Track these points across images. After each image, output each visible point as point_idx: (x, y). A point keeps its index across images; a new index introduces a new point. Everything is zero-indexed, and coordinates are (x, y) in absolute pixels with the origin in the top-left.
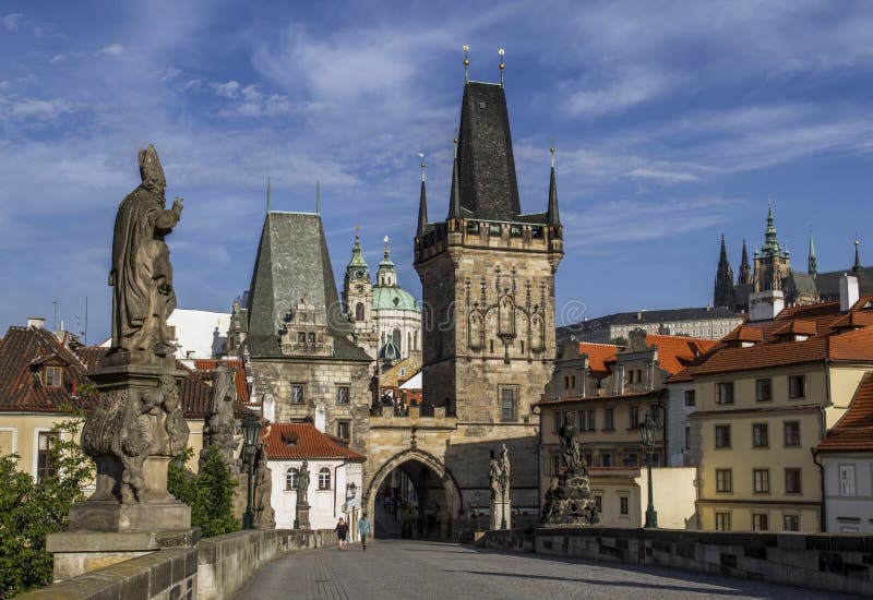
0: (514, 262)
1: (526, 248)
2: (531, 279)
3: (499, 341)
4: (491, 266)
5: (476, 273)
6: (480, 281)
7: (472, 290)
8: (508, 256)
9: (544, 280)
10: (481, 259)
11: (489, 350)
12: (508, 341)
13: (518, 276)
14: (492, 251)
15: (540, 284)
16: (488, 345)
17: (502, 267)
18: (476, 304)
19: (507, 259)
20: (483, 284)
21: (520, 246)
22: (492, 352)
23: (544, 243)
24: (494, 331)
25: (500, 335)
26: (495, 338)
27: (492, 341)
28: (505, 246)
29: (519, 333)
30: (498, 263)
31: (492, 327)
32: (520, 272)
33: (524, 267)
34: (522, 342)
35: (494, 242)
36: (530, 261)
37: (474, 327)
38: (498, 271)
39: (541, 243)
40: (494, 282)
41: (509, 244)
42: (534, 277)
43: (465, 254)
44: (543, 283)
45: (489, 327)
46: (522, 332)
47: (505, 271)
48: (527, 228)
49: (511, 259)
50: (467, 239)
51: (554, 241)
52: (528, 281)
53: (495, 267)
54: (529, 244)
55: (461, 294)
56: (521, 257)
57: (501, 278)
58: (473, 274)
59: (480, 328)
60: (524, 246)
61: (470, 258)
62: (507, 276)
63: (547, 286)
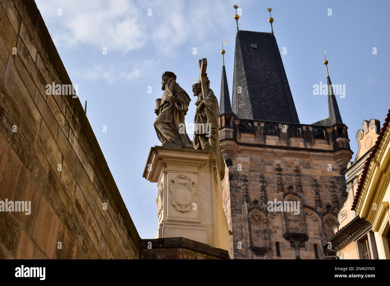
0: (297, 161)
1: (309, 147)
2: (318, 178)
3: (287, 244)
4: (271, 165)
5: (254, 171)
6: (258, 179)
7: (250, 188)
8: (288, 155)
9: (335, 180)
10: (258, 157)
11: (275, 253)
12: (297, 244)
13: (304, 175)
14: (270, 150)
15: (328, 184)
16: (274, 248)
17: (283, 166)
18: (256, 202)
19: (287, 159)
20: (262, 182)
21: (302, 145)
22: (278, 254)
23: (329, 144)
24: (280, 232)
25: (288, 236)
26: (282, 240)
27: (277, 244)
28: (284, 145)
29: (311, 234)
30: (277, 161)
31: (278, 228)
32: (304, 171)
33: (308, 166)
34: (315, 246)
35: (271, 141)
36: (315, 162)
37: (255, 227)
38: (279, 169)
39: (324, 143)
40: (275, 180)
41: (289, 143)
42: (321, 177)
43: (239, 152)
44: (332, 182)
45: (273, 227)
46: (315, 234)
47: (287, 170)
48: (308, 129)
49: (293, 159)
50: (240, 137)
51: (338, 140)
52: (316, 181)
53: (275, 166)
54: (312, 144)
55: (237, 192)
56: (303, 156)
57: (284, 178)
58: (250, 172)
59: (262, 229)
60: (305, 145)
61: (246, 156)
62: (289, 175)
63: (339, 186)
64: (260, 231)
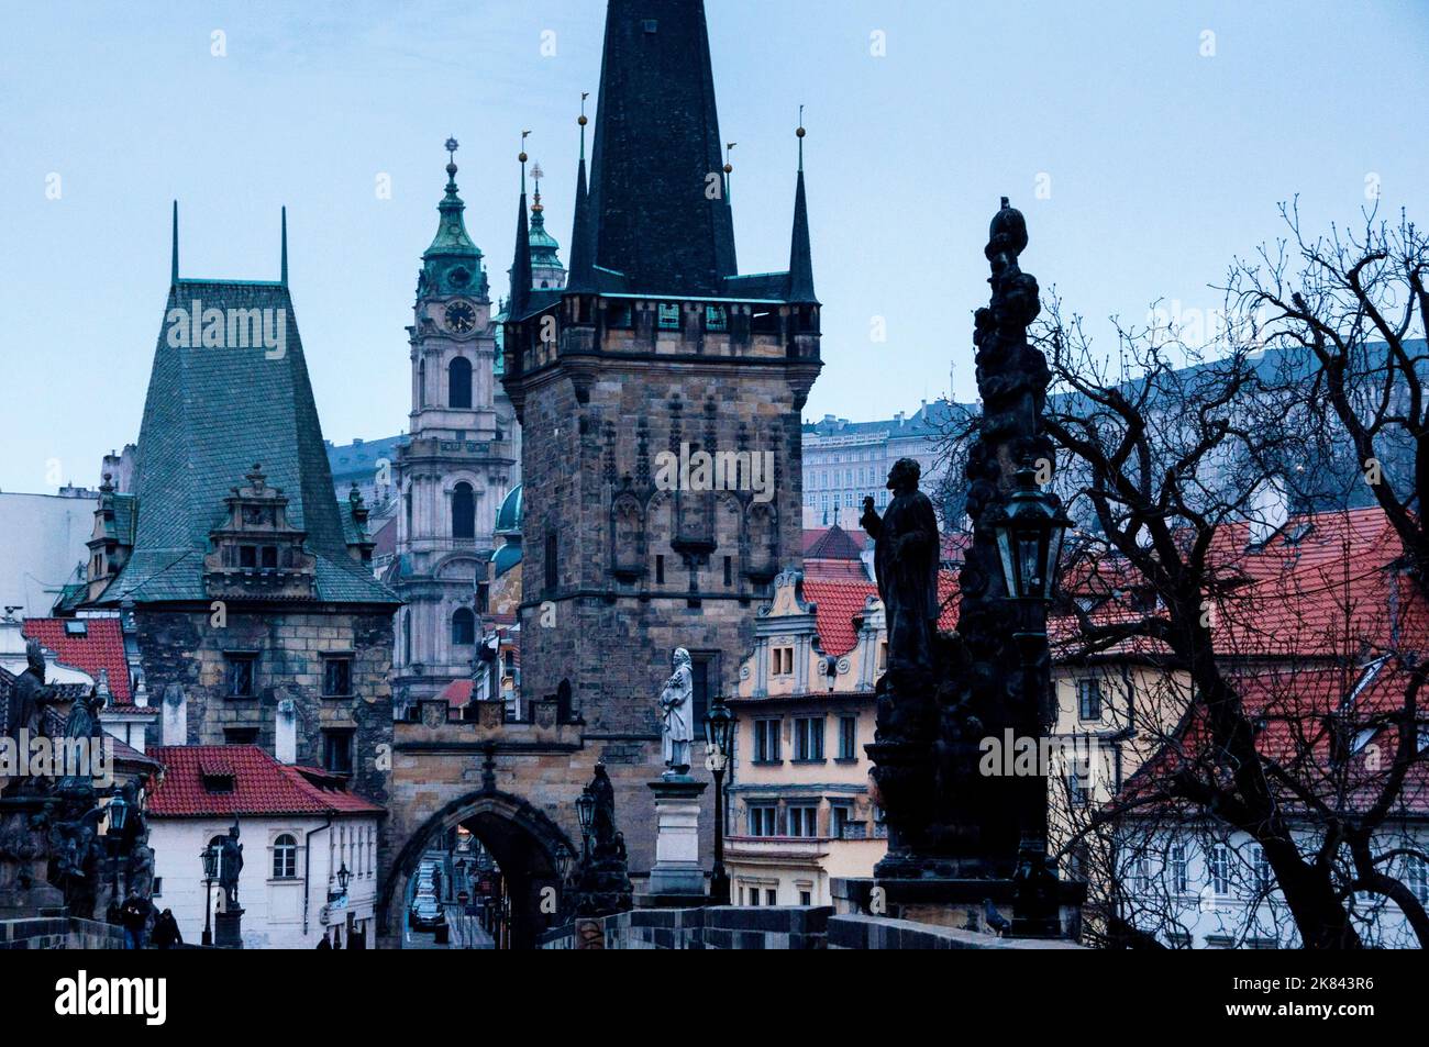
0: (712, 385)
1: (739, 353)
2: (749, 420)
3: (678, 559)
4: (661, 396)
5: (626, 412)
6: (635, 430)
7: (619, 449)
8: (696, 373)
9: (781, 424)
10: (637, 381)
11: (655, 579)
12: (695, 559)
13: (722, 416)
14: (662, 364)
15: (767, 432)
16: (653, 568)
17: (684, 398)
18: (627, 480)
19: (694, 381)
20: (641, 435)
21: (725, 351)
22: (661, 582)
23: (779, 343)
24: (666, 537)
25: (678, 545)
26: (668, 552)
27: (660, 558)
28: (692, 352)
29: (721, 539)
30: (675, 388)
31: (663, 528)
32: (724, 407)
33: (732, 395)
34: (728, 560)
35: (667, 344)
36: (748, 384)
37: (621, 527)
38: (676, 407)
39: (771, 344)
40: (667, 430)
41: (700, 347)
42: (755, 418)
43: (603, 371)
44: (775, 429)
45: (655, 527)
46: (728, 538)
47: (691, 405)
48: (741, 311)
49: (705, 380)
50: (607, 338)
51: (799, 338)
52: (743, 427)
53: (668, 398)
54: (746, 345)
55: (594, 458)
56: (725, 374)
57: (683, 422)
58: (621, 413)
59: (635, 530)
60: (733, 350)
61: (615, 381)
62: (694, 416)
63: (786, 436)
64: (631, 533)
